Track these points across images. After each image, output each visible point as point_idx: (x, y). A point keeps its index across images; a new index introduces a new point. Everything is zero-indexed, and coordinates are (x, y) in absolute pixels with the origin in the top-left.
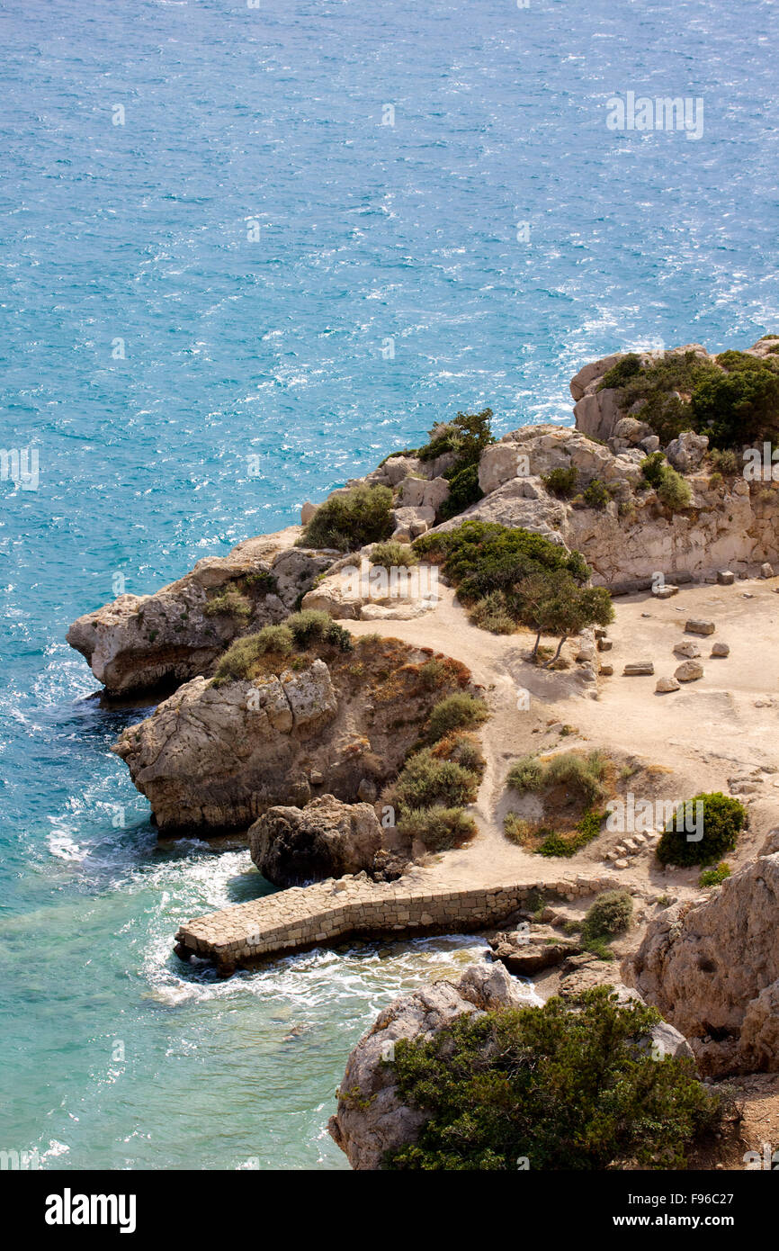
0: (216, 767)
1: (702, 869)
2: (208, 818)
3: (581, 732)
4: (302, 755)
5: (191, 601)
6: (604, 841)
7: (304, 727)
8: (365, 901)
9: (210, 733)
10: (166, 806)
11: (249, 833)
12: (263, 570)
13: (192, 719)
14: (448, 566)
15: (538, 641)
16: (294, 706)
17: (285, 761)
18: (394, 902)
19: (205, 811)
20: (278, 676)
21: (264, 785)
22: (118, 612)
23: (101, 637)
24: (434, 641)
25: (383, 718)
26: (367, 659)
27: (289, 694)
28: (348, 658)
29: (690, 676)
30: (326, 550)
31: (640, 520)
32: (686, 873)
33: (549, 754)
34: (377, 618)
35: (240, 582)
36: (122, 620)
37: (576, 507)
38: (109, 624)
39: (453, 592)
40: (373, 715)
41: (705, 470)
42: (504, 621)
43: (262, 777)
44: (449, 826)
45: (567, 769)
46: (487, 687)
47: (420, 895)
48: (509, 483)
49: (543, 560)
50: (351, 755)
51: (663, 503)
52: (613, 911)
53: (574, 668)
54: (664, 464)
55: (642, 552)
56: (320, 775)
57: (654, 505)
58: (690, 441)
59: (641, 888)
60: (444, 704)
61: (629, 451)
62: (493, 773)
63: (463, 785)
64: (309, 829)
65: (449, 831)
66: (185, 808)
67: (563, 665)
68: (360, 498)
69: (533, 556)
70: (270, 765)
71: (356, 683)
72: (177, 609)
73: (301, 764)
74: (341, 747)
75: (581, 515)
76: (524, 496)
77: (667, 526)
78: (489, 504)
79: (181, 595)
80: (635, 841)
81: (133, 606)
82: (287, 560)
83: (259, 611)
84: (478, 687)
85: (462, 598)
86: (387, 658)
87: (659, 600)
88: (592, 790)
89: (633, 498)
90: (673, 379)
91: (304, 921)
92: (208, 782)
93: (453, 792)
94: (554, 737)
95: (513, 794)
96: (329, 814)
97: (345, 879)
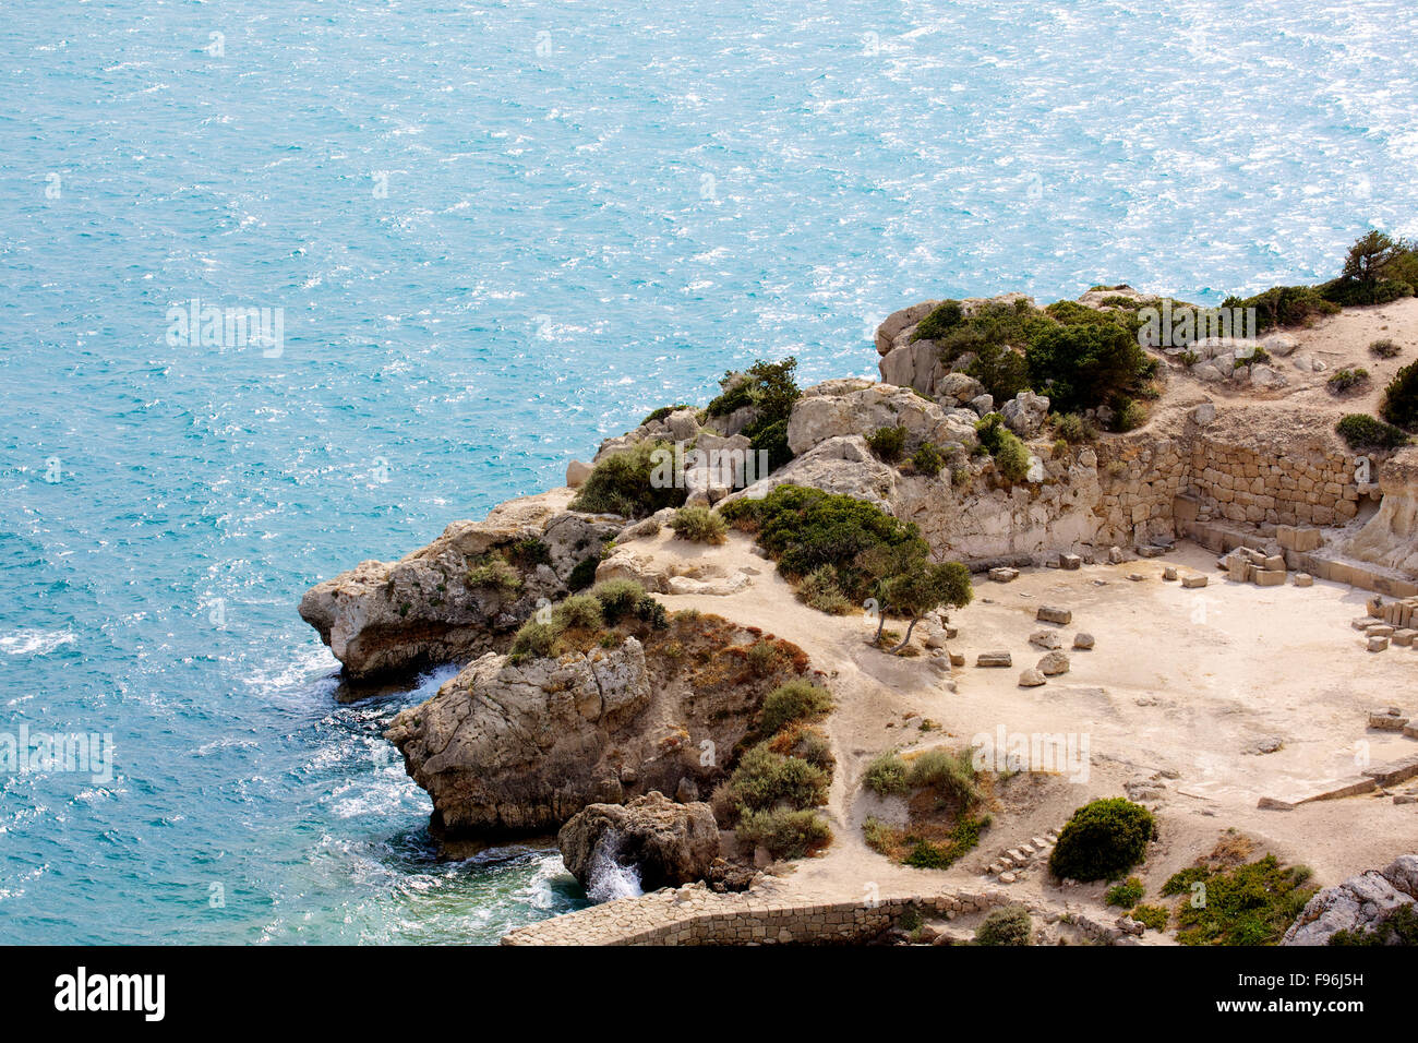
0: (515, 757)
1: (1107, 884)
2: (505, 818)
3: (944, 727)
4: (611, 748)
5: (449, 569)
6: (984, 851)
7: (614, 715)
8: (715, 913)
9: (509, 717)
10: (456, 803)
11: (560, 835)
12: (533, 537)
13: (489, 701)
14: (764, 535)
15: (882, 623)
16: (604, 689)
17: (591, 753)
18: (749, 915)
19: (501, 809)
20: (586, 653)
21: (568, 781)
22: (363, 580)
23: (343, 609)
24: (760, 620)
25: (704, 707)
26: (684, 638)
27: (599, 676)
28: (663, 636)
29: (1056, 669)
30: (607, 516)
31: (975, 490)
32: (1088, 888)
33: (912, 751)
34: (689, 592)
35: (506, 549)
36: (370, 590)
37: (906, 473)
38: (353, 593)
39: (773, 565)
40: (692, 703)
41: (1046, 437)
42: (838, 599)
43: (564, 772)
44: (800, 830)
45: (936, 767)
46: (829, 674)
47: (778, 908)
48: (826, 443)
49: (878, 532)
50: (669, 749)
51: (1002, 473)
52: (1010, 929)
53: (924, 655)
54: (1001, 426)
55: (976, 528)
56: (632, 771)
57: (990, 475)
58: (1028, 403)
59: (1036, 904)
60: (779, 693)
61: (959, 411)
62: (844, 773)
63: (811, 784)
64: (637, 831)
65: (802, 835)
66: (477, 805)
67: (913, 653)
68: (645, 456)
69: (867, 526)
70: (575, 758)
71: (672, 665)
72: (433, 578)
73: (609, 758)
74: (657, 739)
75: (910, 482)
76: (845, 458)
77: (1006, 499)
78: (804, 466)
79: (437, 562)
80: (1022, 852)
81: (381, 574)
82: (561, 526)
83: (529, 584)
84: (818, 673)
85: (784, 571)
86: (707, 637)
87: (997, 585)
88: (966, 794)
89: (968, 464)
90: (1005, 330)
91: (647, 933)
92: (505, 775)
93: (801, 791)
94: (912, 732)
95: (872, 795)
96: (659, 814)
97: (686, 887)
